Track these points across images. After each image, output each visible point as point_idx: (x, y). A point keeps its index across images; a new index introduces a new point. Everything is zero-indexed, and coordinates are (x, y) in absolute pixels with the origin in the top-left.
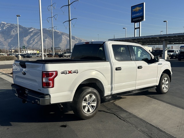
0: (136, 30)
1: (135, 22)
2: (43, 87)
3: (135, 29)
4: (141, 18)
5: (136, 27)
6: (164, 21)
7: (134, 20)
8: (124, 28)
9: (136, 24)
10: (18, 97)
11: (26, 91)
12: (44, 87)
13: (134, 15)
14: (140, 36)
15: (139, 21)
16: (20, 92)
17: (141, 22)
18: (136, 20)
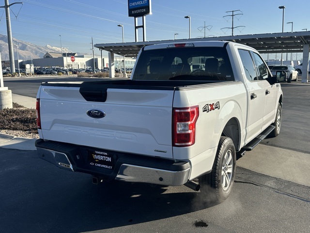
0: (137, 30)
1: (136, 16)
2: (173, 145)
3: (136, 28)
4: (145, 10)
5: (137, 25)
6: (185, 17)
7: (133, 12)
8: (120, 26)
9: (136, 19)
10: (75, 170)
11: (97, 154)
12: (176, 144)
13: (133, 4)
14: (145, 41)
15: (142, 15)
16: (78, 157)
17: (144, 17)
18: (136, 12)
